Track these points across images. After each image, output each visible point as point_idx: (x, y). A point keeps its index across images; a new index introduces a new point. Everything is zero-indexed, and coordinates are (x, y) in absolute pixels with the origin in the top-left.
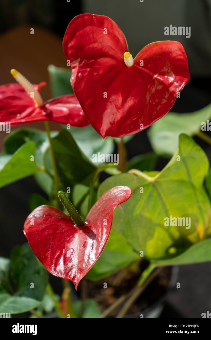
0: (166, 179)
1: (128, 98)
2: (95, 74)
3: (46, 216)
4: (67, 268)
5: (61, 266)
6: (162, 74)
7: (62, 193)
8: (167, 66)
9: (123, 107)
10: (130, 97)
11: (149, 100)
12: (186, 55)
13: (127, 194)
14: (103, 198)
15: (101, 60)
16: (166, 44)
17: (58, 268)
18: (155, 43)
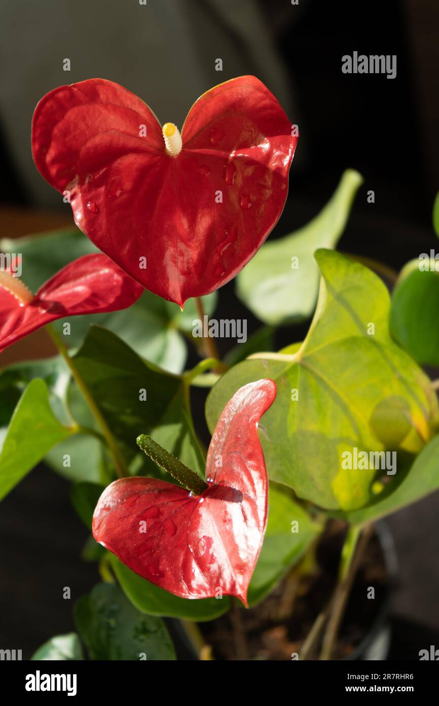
0: (321, 346)
1: (197, 216)
2: (118, 193)
3: (127, 499)
4: (211, 576)
5: (198, 578)
6: (244, 146)
7: (145, 437)
8: (247, 127)
9: (194, 234)
10: (200, 210)
11: (239, 203)
12: (273, 96)
13: (269, 392)
14: (224, 421)
15: (119, 164)
16: (229, 88)
17: (194, 584)
18: (208, 93)
